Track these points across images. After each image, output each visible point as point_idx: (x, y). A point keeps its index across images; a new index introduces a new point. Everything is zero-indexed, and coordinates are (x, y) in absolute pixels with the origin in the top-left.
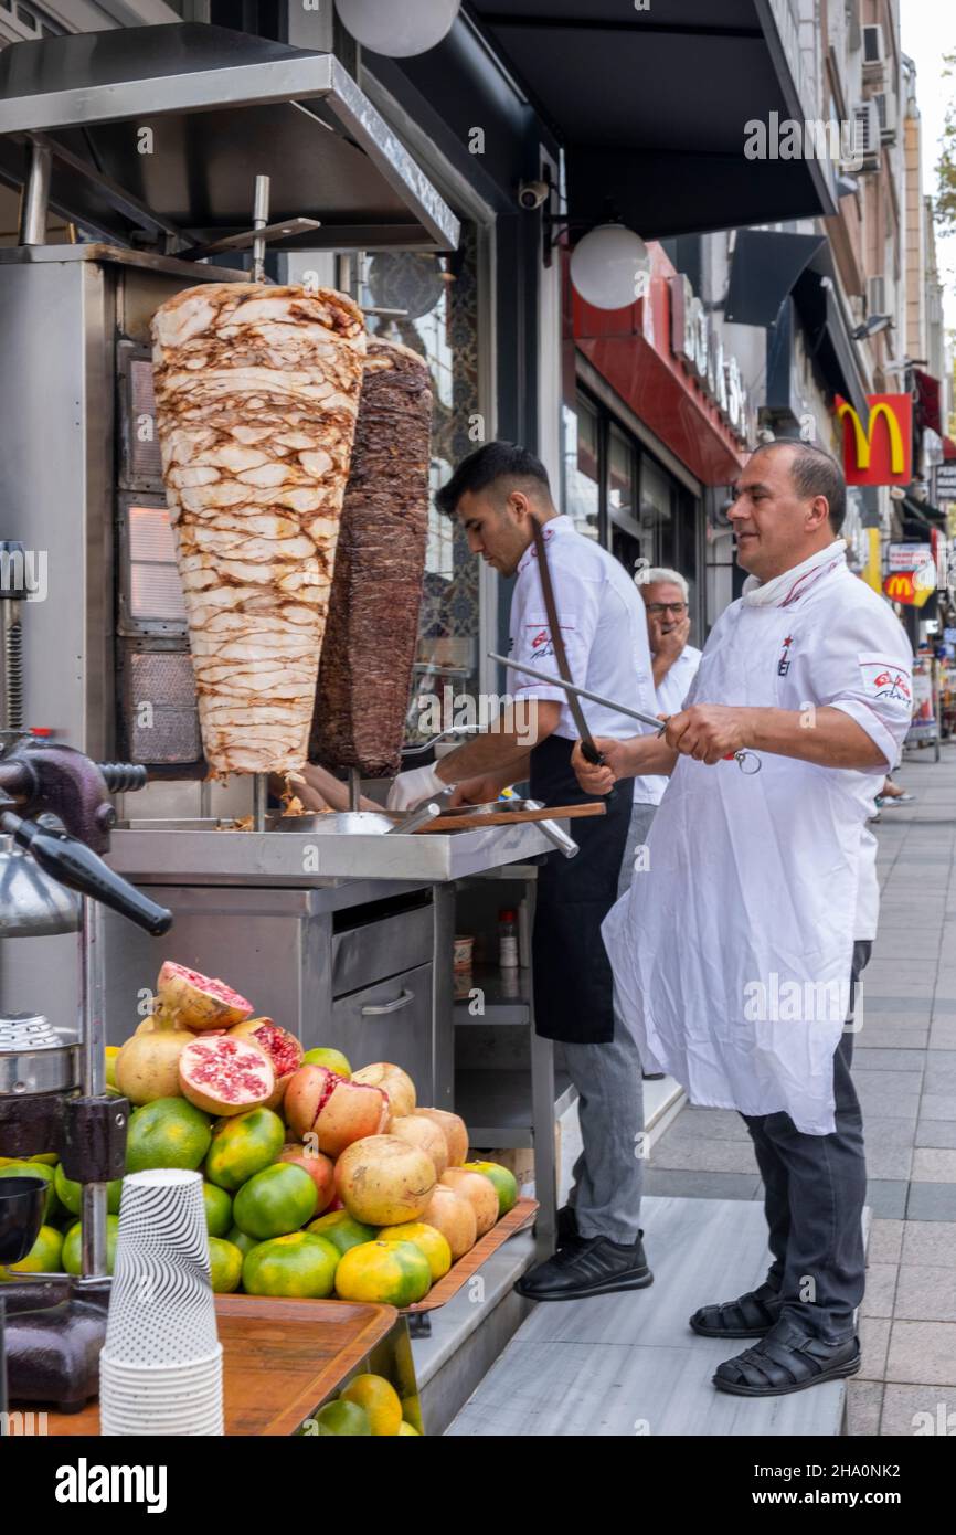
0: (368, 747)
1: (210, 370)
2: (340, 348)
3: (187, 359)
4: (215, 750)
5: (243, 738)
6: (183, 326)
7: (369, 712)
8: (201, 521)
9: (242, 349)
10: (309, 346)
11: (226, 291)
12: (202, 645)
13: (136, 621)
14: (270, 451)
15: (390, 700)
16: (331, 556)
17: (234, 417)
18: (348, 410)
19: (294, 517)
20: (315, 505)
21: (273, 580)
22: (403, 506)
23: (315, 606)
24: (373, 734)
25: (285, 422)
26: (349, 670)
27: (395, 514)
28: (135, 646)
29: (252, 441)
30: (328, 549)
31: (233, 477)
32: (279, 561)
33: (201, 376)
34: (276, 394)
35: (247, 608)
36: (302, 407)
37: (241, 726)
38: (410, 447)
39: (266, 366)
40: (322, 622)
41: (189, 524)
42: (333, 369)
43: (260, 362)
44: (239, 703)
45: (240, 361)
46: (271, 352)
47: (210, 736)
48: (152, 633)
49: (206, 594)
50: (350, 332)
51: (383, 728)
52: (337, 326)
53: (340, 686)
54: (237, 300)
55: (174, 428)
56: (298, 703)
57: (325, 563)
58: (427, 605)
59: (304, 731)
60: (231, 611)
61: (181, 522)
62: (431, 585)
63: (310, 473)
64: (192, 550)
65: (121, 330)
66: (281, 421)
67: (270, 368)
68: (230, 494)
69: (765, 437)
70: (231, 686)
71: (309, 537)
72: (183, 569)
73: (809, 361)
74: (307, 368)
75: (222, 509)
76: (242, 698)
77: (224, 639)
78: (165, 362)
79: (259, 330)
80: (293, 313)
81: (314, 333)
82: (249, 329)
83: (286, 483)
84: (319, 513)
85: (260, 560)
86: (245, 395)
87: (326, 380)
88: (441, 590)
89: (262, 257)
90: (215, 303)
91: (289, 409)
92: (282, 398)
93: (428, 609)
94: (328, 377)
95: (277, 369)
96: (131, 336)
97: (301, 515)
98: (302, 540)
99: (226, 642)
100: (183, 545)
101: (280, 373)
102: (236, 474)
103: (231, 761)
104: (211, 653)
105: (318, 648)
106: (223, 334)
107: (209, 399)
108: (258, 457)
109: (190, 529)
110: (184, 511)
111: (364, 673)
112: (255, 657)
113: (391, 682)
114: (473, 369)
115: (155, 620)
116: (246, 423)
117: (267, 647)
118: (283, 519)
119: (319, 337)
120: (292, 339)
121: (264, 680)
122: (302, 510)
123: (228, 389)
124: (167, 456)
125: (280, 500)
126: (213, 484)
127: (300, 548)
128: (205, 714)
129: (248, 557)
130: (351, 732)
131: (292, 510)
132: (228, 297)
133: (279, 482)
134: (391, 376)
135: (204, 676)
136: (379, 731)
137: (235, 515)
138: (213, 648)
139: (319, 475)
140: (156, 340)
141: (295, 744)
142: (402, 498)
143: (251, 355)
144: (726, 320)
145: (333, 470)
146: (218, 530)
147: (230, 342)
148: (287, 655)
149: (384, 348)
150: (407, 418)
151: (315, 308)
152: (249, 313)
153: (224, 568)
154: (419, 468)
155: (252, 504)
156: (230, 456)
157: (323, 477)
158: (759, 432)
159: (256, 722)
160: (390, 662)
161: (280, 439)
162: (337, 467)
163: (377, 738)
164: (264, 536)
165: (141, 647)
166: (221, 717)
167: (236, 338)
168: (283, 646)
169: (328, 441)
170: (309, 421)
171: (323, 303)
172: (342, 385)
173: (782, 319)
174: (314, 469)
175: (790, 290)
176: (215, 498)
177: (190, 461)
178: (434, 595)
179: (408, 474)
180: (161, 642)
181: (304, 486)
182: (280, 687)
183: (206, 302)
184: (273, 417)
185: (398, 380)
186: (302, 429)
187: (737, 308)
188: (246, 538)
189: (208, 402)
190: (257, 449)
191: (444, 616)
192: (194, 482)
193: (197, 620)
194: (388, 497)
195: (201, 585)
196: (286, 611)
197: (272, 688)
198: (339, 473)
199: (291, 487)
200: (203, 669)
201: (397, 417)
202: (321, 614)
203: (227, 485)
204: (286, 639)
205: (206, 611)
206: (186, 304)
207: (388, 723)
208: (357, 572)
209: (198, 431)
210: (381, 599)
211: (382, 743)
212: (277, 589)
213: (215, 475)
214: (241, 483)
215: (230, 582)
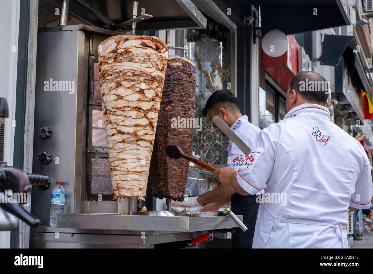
0: (173, 191)
1: (115, 63)
2: (158, 56)
3: (108, 60)
4: (115, 189)
5: (124, 185)
6: (107, 49)
7: (174, 179)
8: (112, 113)
9: (125, 56)
10: (147, 55)
11: (121, 38)
12: (112, 154)
13: (94, 147)
14: (134, 89)
15: (181, 176)
16: (155, 124)
17: (122, 78)
18: (161, 77)
19: (142, 111)
20: (149, 107)
21: (134, 132)
22: (186, 111)
23: (149, 141)
24: (175, 187)
25: (139, 80)
26: (167, 165)
27: (183, 114)
28: (93, 156)
29: (128, 86)
30: (154, 122)
31: (122, 98)
32: (136, 126)
33: (112, 65)
34: (136, 71)
35: (126, 141)
36: (145, 75)
37: (124, 181)
38: (188, 92)
39: (133, 62)
40: (152, 147)
41: (108, 114)
42: (156, 63)
43: (131, 60)
44: (123, 173)
45: (125, 60)
46: (134, 57)
47: (114, 184)
48: (99, 151)
49: (113, 137)
50: (162, 51)
51: (178, 185)
52: (157, 49)
53: (164, 171)
54: (124, 40)
55: (104, 83)
56: (143, 173)
57: (153, 127)
58: (214, 154)
59: (145, 183)
60: (121, 142)
61: (106, 113)
62: (216, 147)
63: (147, 97)
64: (109, 122)
65: (91, 53)
66: (137, 80)
67: (134, 62)
68: (121, 103)
69: (334, 102)
70: (120, 167)
71: (147, 118)
72: (106, 129)
73: (350, 78)
74: (147, 62)
75: (118, 108)
76: (124, 171)
77: (118, 152)
78: (101, 61)
79: (131, 50)
80: (142, 44)
81: (149, 51)
82: (128, 50)
83: (139, 100)
84: (151, 110)
85: (130, 125)
86: (126, 71)
87: (153, 66)
88: (219, 149)
89: (135, 28)
90: (117, 41)
91: (141, 76)
92: (138, 72)
93: (215, 155)
94: (154, 65)
95: (136, 62)
96: (94, 55)
97: (144, 111)
98: (145, 119)
99: (119, 152)
100: (106, 121)
101: (137, 64)
102: (123, 97)
103: (120, 192)
104: (114, 156)
105: (150, 155)
106: (119, 51)
107: (114, 73)
108: (130, 91)
109: (108, 115)
110: (106, 110)
111: (172, 166)
112: (128, 158)
113: (182, 170)
114: (229, 77)
115: (100, 147)
116: (126, 80)
117: (132, 154)
118: (138, 112)
119: (151, 52)
120: (142, 53)
121: (131, 165)
122: (145, 109)
123: (120, 69)
124: (102, 92)
125: (137, 105)
126: (115, 100)
127: (144, 122)
128: (113, 177)
129: (126, 124)
130: (167, 186)
131: (141, 109)
132: (121, 40)
133: (137, 100)
134: (182, 68)
135: (112, 164)
136: (177, 186)
137: (122, 111)
138: (115, 155)
139: (151, 97)
140: (99, 54)
141: (142, 187)
142: (185, 108)
143: (128, 58)
144: (321, 64)
145: (156, 96)
146: (117, 115)
147: (121, 54)
148: (139, 157)
149: (180, 59)
150: (187, 82)
151: (150, 43)
152: (127, 44)
153: (119, 128)
154: (191, 99)
155: (128, 107)
156: (121, 91)
157: (152, 98)
158: (332, 101)
159: (129, 179)
160: (181, 163)
161: (137, 85)
162: (157, 95)
163: (176, 188)
164: (132, 117)
165: (95, 156)
166: (117, 178)
167: (123, 52)
168: (138, 154)
169: (154, 86)
170: (147, 80)
171: (153, 42)
172: (159, 68)
173: (340, 63)
174: (149, 96)
175: (342, 54)
176: (116, 105)
177: (108, 93)
178: (217, 151)
179: (187, 101)
180: (102, 154)
181: (145, 101)
182: (136, 168)
183: (114, 41)
184: (135, 78)
185: (184, 70)
186: (145, 82)
187: (325, 60)
188: (126, 118)
189: (114, 74)
190: (129, 89)
191: (220, 157)
192: (110, 100)
193: (110, 146)
194: (180, 108)
195: (111, 134)
196: (139, 142)
197: (134, 168)
198: (158, 97)
199: (141, 101)
200: (112, 162)
201: (184, 82)
202: (151, 144)
203: (120, 101)
204: (139, 152)
205: (113, 143)
206: (107, 42)
207: (180, 183)
208: (170, 133)
209: (111, 83)
210: (177, 142)
211: (178, 190)
212: (136, 135)
213: (116, 97)
214: (124, 100)
215: (121, 133)
